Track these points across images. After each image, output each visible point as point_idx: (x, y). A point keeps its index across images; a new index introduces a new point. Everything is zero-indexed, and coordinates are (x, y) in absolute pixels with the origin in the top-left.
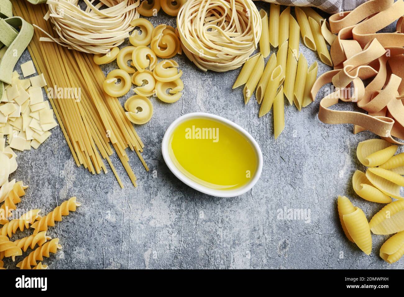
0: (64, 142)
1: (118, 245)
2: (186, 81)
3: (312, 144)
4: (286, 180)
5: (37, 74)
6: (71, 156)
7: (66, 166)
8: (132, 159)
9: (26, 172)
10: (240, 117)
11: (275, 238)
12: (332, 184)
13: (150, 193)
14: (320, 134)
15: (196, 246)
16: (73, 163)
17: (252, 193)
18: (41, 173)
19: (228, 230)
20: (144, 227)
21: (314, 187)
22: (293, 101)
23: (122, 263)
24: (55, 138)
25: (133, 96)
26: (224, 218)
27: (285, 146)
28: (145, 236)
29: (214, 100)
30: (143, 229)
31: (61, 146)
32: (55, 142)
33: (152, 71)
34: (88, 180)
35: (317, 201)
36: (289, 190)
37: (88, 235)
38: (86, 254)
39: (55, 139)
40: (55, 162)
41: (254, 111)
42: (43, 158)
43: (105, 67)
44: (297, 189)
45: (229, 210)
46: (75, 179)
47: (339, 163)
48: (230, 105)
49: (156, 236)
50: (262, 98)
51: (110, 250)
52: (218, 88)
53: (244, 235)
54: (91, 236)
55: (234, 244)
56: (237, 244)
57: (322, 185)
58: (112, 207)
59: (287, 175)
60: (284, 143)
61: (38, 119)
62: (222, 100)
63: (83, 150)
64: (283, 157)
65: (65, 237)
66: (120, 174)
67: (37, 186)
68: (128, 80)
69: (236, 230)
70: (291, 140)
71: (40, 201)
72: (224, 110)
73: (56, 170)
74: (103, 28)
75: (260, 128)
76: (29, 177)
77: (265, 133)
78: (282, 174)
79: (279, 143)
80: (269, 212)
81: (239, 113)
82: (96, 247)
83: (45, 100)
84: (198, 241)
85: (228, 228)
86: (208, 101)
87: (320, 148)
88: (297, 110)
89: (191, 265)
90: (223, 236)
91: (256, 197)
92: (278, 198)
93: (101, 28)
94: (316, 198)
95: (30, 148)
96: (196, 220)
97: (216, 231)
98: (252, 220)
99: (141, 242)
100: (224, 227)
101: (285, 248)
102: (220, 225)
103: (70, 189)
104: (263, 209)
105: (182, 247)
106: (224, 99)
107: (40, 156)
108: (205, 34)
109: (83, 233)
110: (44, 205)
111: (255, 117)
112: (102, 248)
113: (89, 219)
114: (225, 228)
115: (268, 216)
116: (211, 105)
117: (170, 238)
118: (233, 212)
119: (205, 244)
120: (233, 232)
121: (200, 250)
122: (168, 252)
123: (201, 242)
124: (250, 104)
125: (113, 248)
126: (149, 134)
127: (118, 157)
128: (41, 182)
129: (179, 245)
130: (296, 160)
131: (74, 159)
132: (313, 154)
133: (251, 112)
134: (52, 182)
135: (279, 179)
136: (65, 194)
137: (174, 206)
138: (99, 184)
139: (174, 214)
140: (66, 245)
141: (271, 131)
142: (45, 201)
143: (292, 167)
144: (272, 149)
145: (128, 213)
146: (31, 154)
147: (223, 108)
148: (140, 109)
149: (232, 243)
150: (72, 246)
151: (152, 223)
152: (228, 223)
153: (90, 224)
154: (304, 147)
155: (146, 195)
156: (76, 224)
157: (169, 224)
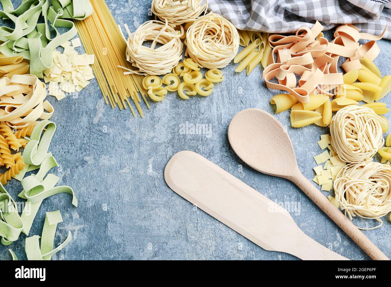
1: (131, 154)
6: (103, 96)
7: (98, 103)
13: (154, 121)
16: (104, 102)
17: (222, 123)
18: (81, 108)
19: (206, 146)
20: (149, 143)
23: (133, 166)
24: (92, 85)
26: (203, 138)
27: (243, 94)
28: (150, 148)
31: (96, 91)
32: (92, 88)
34: (113, 112)
37: (111, 148)
38: (109, 160)
40: (91, 100)
42: (83, 98)
46: (104, 112)
49: (157, 148)
51: (126, 158)
53: (216, 149)
54: (113, 148)
55: (210, 155)
56: (212, 155)
58: (129, 129)
64: (242, 101)
65: (95, 149)
67: (78, 115)
69: (212, 145)
70: (247, 91)
71: (80, 125)
73: (92, 106)
76: (73, 110)
77: (230, 86)
79: (239, 92)
82: (116, 156)
85: (205, 145)
87: (267, 96)
90: (202, 150)
91: (224, 125)
95: (74, 91)
96: (184, 139)
97: (198, 146)
99: (147, 152)
100: (203, 144)
102: (200, 142)
103: (100, 117)
109: (107, 146)
110: (82, 128)
112: (120, 156)
113: (112, 137)
117: (166, 150)
120: (209, 147)
122: (165, 159)
125: (127, 156)
128: (80, 113)
130: (251, 103)
131: (104, 99)
134: (89, 113)
136: (97, 121)
137: (170, 129)
138: (120, 115)
139: (170, 135)
142: (83, 125)
143: (248, 108)
144: (235, 96)
145: (138, 134)
149: (208, 154)
150: (100, 155)
151: (155, 140)
152: (206, 141)
153: (113, 140)
154: (256, 95)
155: (152, 122)
156: (104, 140)
157: (166, 141)
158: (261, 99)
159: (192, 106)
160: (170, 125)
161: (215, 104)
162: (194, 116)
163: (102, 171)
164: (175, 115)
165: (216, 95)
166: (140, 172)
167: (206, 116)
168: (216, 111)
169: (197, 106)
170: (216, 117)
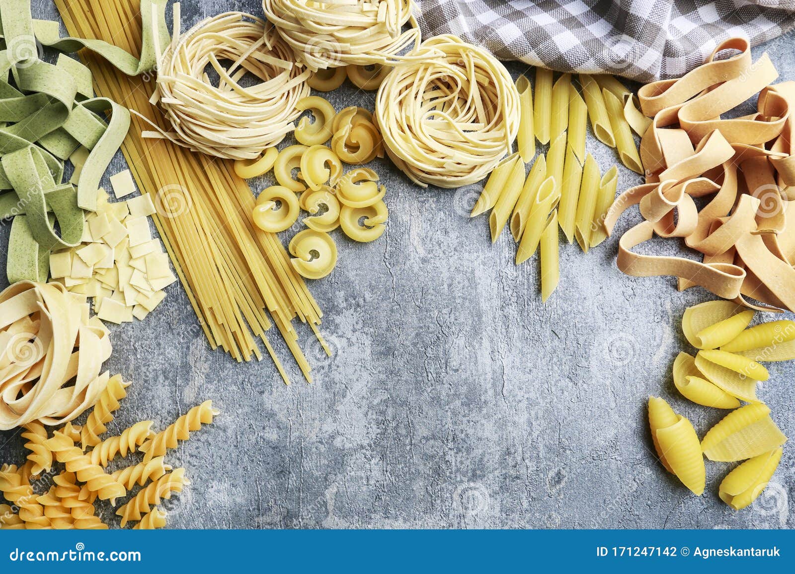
0: (189, 309)
1: (282, 479)
2: (392, 204)
3: (606, 310)
4: (562, 371)
5: (139, 193)
6: (201, 332)
7: (192, 348)
8: (303, 336)
9: (127, 359)
10: (484, 264)
11: (542, 466)
12: (639, 376)
13: (334, 393)
14: (620, 291)
15: (411, 480)
16: (205, 344)
17: (504, 392)
18: (152, 361)
19: (465, 454)
20: (324, 449)
21: (608, 382)
22: (574, 236)
23: (290, 507)
24: (173, 301)
25: (303, 232)
26: (457, 433)
27: (560, 312)
28: (326, 462)
29: (439, 235)
30: (322, 451)
31: (182, 316)
32: (173, 308)
33: (335, 187)
34: (231, 371)
35: (613, 405)
36: (567, 386)
37: (232, 462)
38: (231, 494)
39: (173, 303)
40: (174, 341)
41: (507, 253)
42: (153, 336)
43: (252, 182)
44: (579, 384)
45: (465, 419)
46: (208, 370)
47: (652, 341)
48: (467, 243)
49: (345, 462)
50: (520, 233)
51: (269, 487)
52: (446, 214)
53: (491, 462)
54: (238, 464)
55: (474, 475)
56: (480, 476)
57: (623, 379)
58: (271, 415)
59: (564, 360)
60: (558, 307)
61: (144, 270)
62: (453, 235)
63: (220, 323)
64: (556, 332)
65: (194, 466)
66: (284, 360)
67: (146, 381)
68: (294, 203)
69: (478, 452)
70: (570, 303)
71: (152, 407)
72: (456, 253)
73: (177, 356)
74: (252, 120)
75: (518, 282)
76: (132, 367)
77: (526, 291)
78: (554, 359)
79: (550, 308)
80: (532, 423)
81: (482, 257)
82: (245, 482)
83: (154, 238)
84: (414, 471)
85: (463, 450)
86: (429, 239)
87: (620, 316)
88: (581, 250)
89: (402, 510)
90: (456, 463)
91: (511, 399)
92: (548, 401)
93: (248, 120)
94: (613, 399)
95: (131, 319)
96: (410, 436)
97: (445, 455)
98: (505, 437)
99: (320, 473)
100: (458, 448)
101: (559, 482)
102: (451, 445)
103: (201, 386)
104: (522, 419)
105: (388, 481)
106: (457, 233)
107: (149, 331)
108: (423, 126)
109: (223, 458)
110: (157, 414)
111: (509, 263)
112: (256, 483)
113: (234, 437)
114: (459, 450)
115: (531, 429)
116: (434, 243)
117: (368, 466)
118: (472, 423)
119: (426, 476)
120: (471, 456)
121: (418, 486)
122: (364, 489)
123: (419, 473)
124: (501, 241)
125: (273, 482)
126: (330, 295)
127: (280, 334)
128: (151, 376)
129: (384, 478)
130: (578, 336)
131: (205, 336)
132: (608, 325)
133: (503, 255)
134: (171, 375)
135: (550, 368)
136: (192, 395)
137: (375, 413)
138: (249, 379)
139: (375, 427)
140: (196, 478)
141: (537, 287)
142: (159, 406)
143: (572, 349)
144: (538, 318)
145: (297, 425)
146: (133, 328)
147: (455, 249)
148: (315, 254)
149: (470, 474)
150: (207, 480)
151: (338, 442)
152: (465, 441)
153: (235, 444)
154: (593, 313)
155: (327, 396)
156: (212, 443)
157: (365, 443)
158: (606, 324)
159: (429, 349)
160: (375, 404)
161: (486, 343)
162: (434, 375)
163: (215, 520)
164: (384, 376)
165: (490, 317)
166: (305, 521)
167: (463, 377)
168: (488, 361)
169: (441, 350)
170: (489, 376)
